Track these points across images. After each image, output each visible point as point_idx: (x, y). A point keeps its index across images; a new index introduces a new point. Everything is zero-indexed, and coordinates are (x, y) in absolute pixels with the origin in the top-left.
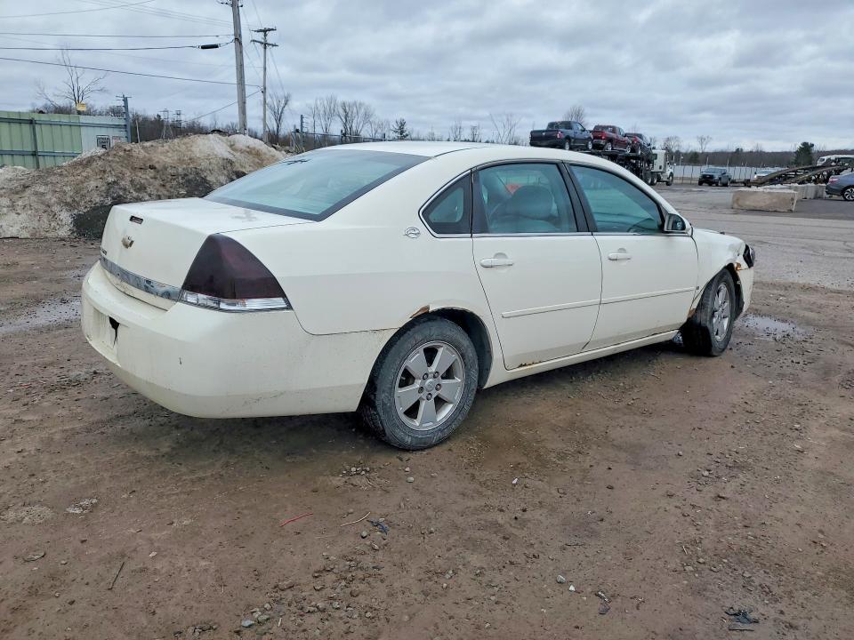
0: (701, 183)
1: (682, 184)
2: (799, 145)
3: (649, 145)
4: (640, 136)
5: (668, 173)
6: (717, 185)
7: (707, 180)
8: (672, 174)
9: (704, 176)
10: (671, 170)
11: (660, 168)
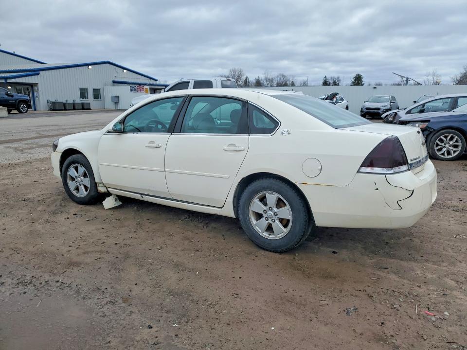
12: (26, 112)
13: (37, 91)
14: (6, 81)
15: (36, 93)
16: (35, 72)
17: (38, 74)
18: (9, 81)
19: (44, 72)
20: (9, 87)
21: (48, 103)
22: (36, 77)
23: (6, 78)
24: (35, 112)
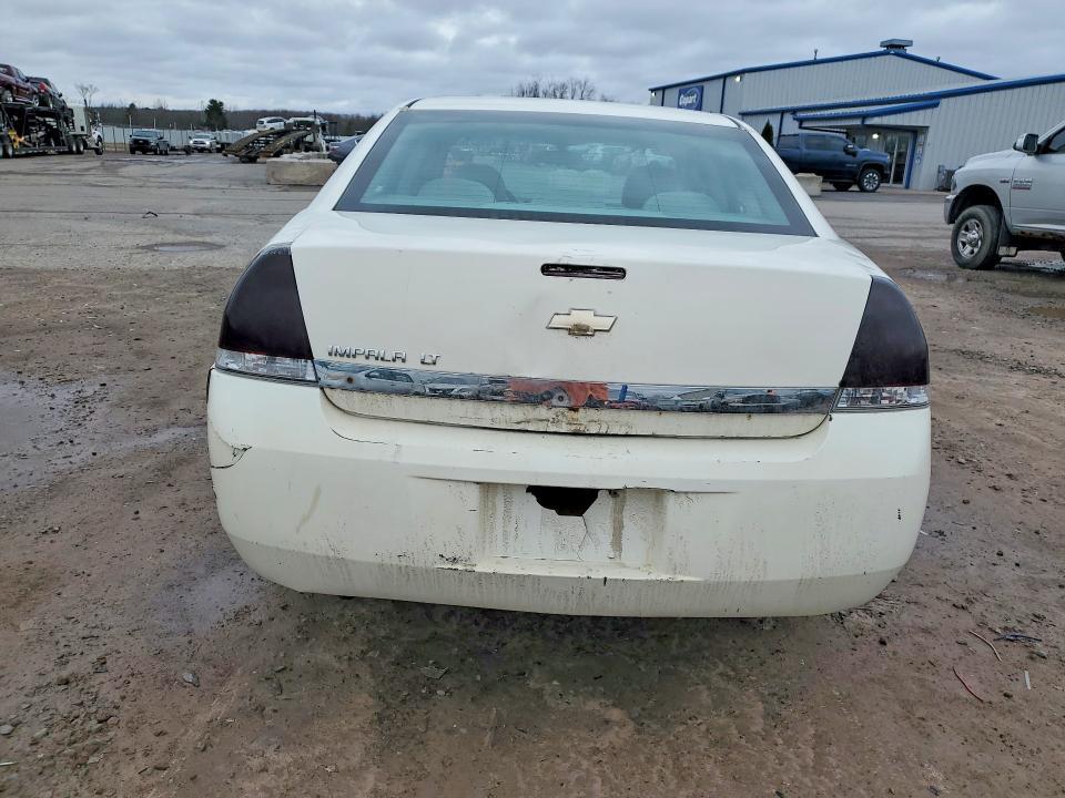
0: (133, 151)
1: (116, 152)
2: (207, 103)
3: (61, 95)
4: (46, 81)
5: (95, 137)
6: (156, 154)
7: (139, 147)
8: (100, 138)
9: (136, 141)
10: (98, 133)
11: (82, 129)
12: (874, 191)
13: (923, 145)
14: (863, 121)
15: (919, 150)
16: (931, 101)
17: (936, 105)
18: (869, 122)
19: (952, 100)
20: (875, 136)
21: (939, 172)
22: (929, 111)
23: (864, 117)
24: (905, 191)
